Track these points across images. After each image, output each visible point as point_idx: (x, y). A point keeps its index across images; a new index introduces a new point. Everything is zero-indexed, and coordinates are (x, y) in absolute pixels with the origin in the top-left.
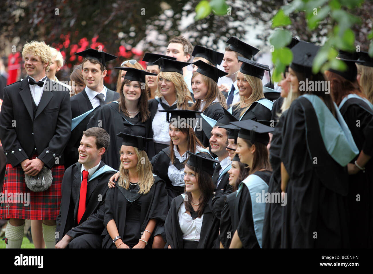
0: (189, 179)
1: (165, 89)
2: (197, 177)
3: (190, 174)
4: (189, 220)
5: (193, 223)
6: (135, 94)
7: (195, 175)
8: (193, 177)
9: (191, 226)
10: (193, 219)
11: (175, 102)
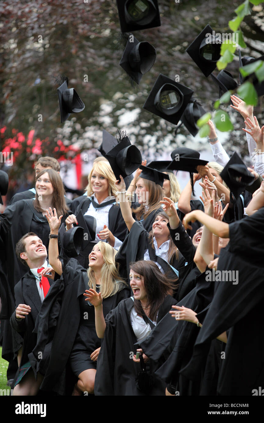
0: (135, 282)
1: (98, 187)
2: (143, 281)
3: (136, 278)
4: (143, 324)
5: (147, 327)
6: (45, 189)
7: (141, 279)
8: (138, 280)
9: (146, 330)
10: (146, 323)
11: (105, 199)
